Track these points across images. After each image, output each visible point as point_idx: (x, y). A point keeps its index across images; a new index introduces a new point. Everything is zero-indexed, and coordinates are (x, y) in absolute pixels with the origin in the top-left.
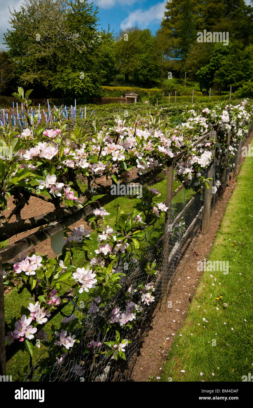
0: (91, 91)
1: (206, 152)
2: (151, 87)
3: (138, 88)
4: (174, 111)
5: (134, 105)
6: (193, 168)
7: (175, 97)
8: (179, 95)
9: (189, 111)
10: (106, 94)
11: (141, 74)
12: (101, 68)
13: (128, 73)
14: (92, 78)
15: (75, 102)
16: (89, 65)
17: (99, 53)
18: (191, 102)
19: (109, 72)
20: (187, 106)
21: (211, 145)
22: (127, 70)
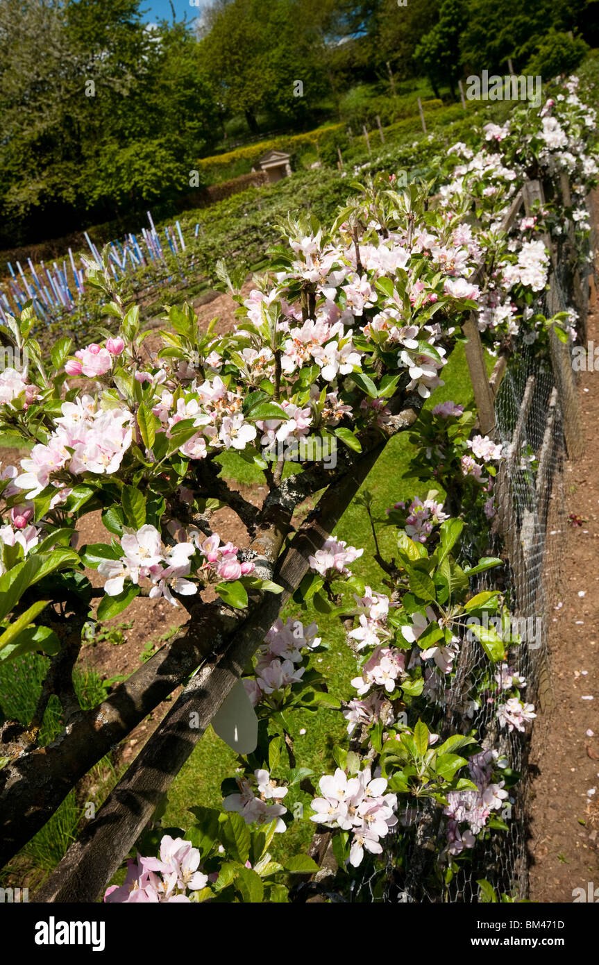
0: (178, 180)
1: (526, 245)
2: (314, 126)
3: (284, 138)
4: (389, 167)
5: (288, 182)
6: (511, 302)
7: (381, 131)
8: (387, 124)
9: (451, 150)
10: (215, 177)
11: (282, 102)
12: (184, 117)
13: (252, 109)
14: (170, 149)
15: (150, 218)
16: (153, 119)
17: (168, 83)
18: (421, 130)
19: (205, 120)
20: (415, 144)
21: (536, 222)
22: (246, 102)
